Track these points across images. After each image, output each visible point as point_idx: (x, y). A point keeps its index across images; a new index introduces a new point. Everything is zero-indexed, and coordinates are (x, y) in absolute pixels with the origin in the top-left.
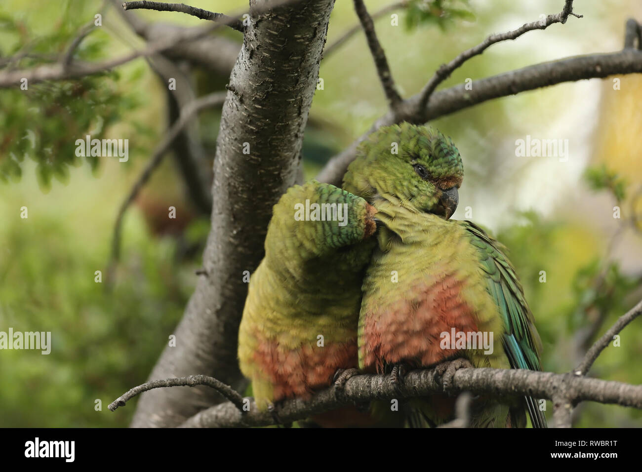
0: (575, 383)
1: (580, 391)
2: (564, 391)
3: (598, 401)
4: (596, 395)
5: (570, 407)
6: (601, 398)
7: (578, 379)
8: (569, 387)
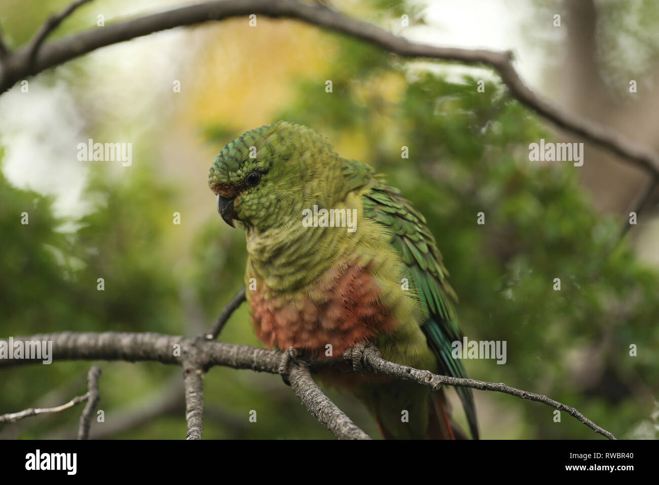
0: (206, 348)
1: (211, 356)
2: (195, 357)
3: (231, 366)
4: (229, 360)
5: (202, 373)
6: (234, 364)
7: (210, 344)
8: (200, 352)
